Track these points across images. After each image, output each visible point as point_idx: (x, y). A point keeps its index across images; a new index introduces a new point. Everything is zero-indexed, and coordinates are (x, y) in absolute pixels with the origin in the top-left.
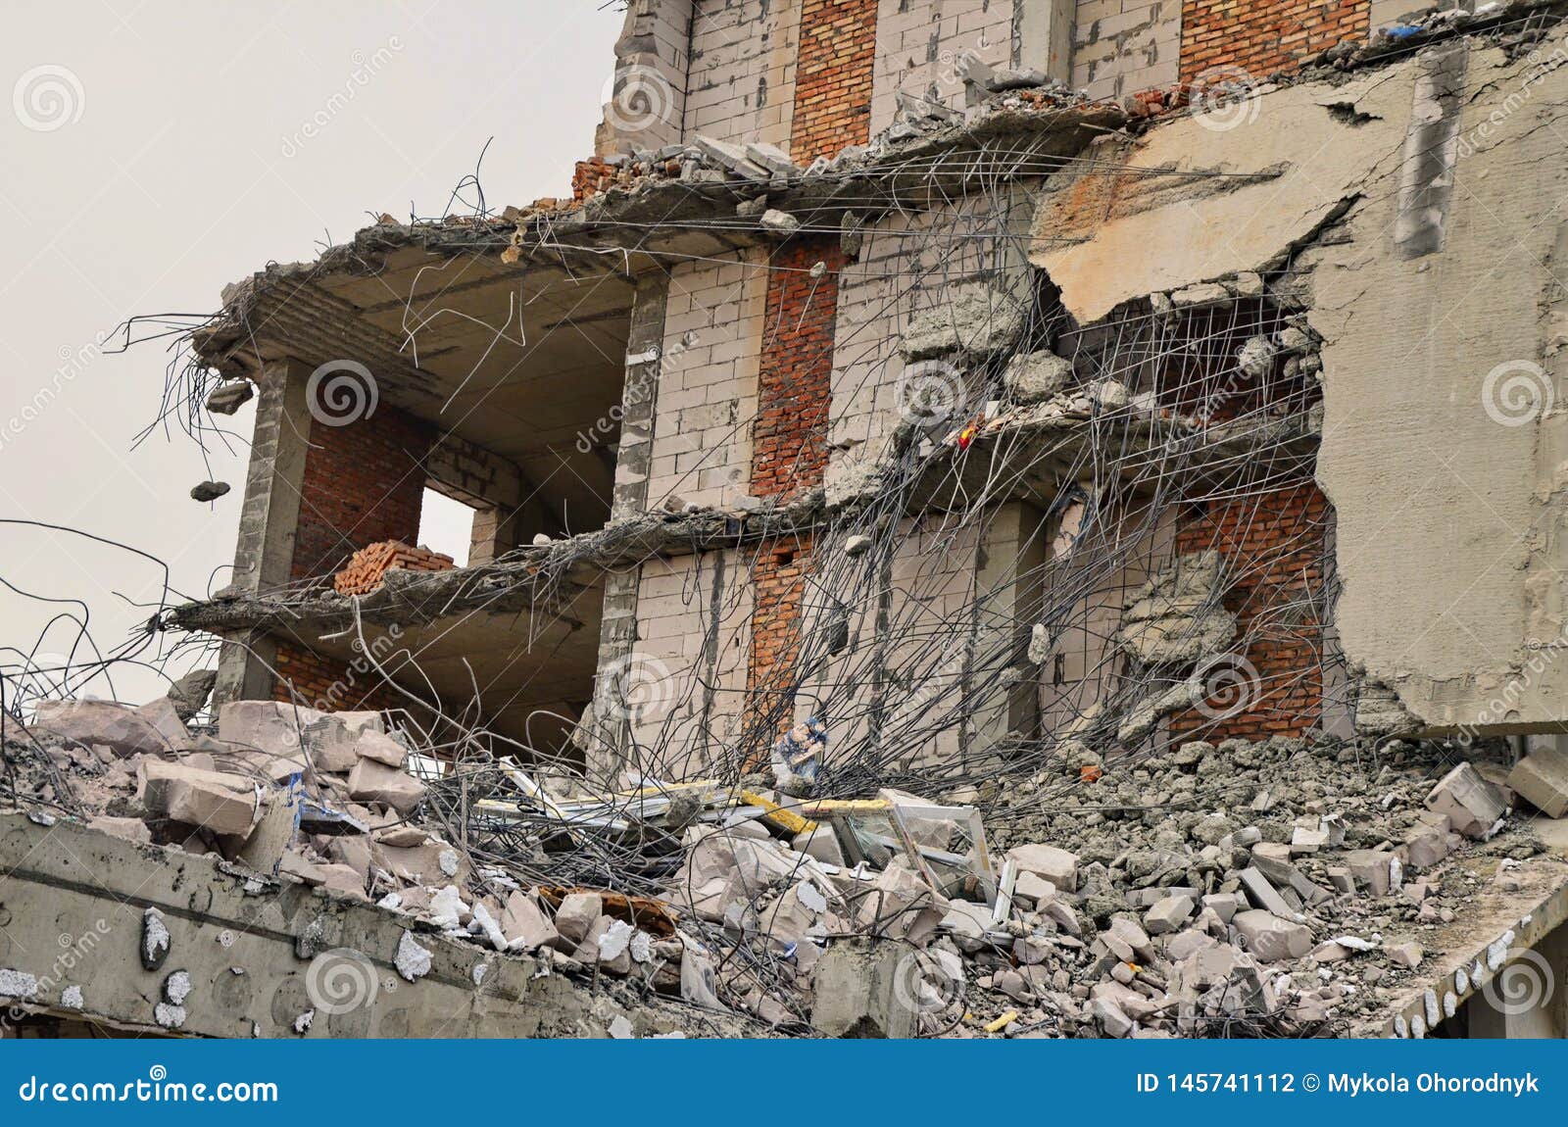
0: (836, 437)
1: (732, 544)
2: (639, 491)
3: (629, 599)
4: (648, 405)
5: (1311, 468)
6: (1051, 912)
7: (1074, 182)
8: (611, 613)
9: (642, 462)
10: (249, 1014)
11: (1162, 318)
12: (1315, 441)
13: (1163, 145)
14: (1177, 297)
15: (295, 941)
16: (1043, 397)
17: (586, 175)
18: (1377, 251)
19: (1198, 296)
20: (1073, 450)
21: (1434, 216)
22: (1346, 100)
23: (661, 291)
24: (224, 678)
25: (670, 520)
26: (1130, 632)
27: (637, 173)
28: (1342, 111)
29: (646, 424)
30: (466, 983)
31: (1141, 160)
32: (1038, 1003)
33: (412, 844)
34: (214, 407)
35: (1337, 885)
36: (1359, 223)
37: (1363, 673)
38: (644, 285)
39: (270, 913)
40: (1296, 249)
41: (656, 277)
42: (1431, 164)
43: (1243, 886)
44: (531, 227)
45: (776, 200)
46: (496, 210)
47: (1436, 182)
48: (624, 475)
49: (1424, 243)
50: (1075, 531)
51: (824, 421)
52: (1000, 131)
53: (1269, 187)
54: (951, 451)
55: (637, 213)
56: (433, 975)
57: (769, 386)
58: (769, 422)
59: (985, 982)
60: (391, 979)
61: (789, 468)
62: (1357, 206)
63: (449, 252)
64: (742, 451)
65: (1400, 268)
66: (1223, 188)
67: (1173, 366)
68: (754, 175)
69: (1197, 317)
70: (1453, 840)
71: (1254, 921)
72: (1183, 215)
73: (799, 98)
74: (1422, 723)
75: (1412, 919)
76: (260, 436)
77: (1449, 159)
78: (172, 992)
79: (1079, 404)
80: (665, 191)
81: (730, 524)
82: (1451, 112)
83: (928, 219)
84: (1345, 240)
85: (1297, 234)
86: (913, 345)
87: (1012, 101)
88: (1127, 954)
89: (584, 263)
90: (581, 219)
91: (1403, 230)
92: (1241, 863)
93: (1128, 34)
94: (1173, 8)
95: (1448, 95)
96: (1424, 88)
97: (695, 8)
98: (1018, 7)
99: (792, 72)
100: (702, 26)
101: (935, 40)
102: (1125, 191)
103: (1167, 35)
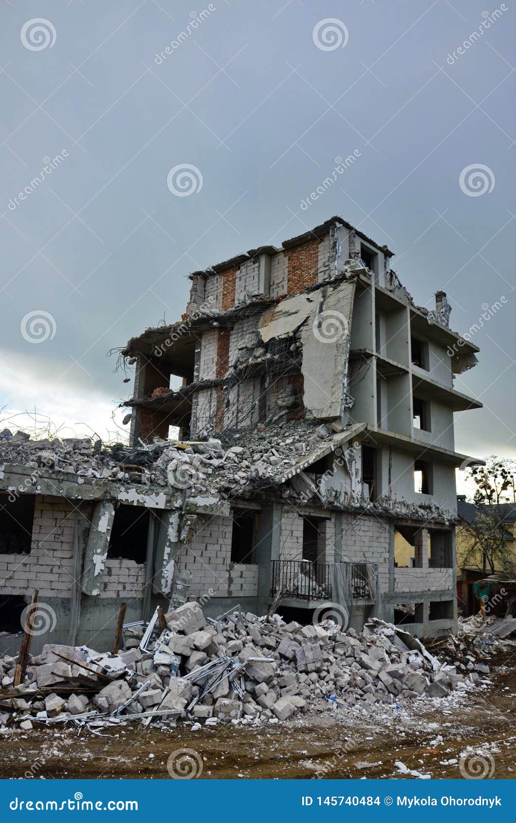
0: (230, 365)
1: (213, 386)
2: (198, 376)
3: (197, 398)
4: (199, 360)
5: (301, 370)
6: (233, 460)
7: (267, 314)
8: (194, 400)
9: (198, 371)
10: (52, 491)
11: (277, 341)
12: (301, 364)
13: (282, 306)
14: (280, 337)
15: (59, 480)
16: (259, 357)
17: (184, 317)
19: (283, 337)
22: (309, 297)
23: (200, 338)
24: (132, 416)
25: (203, 382)
26: (278, 400)
28: (308, 299)
29: (199, 363)
30: (91, 484)
31: (277, 309)
32: (226, 476)
33: (88, 461)
34: (129, 364)
35: (291, 450)
36: (309, 322)
39: (54, 476)
40: (299, 327)
41: (200, 335)
42: (321, 310)
43: (271, 452)
44: (174, 328)
45: (215, 320)
46: (168, 325)
48: (195, 374)
50: (268, 382)
51: (228, 362)
52: (253, 304)
53: (296, 315)
54: (243, 368)
55: (193, 324)
56: (85, 483)
57: (219, 355)
58: (219, 362)
59: (217, 473)
60: (76, 485)
61: (222, 371)
62: (309, 318)
63: (161, 333)
64: (215, 368)
66: (289, 315)
68: (211, 315)
69: (284, 340)
70: (318, 439)
71: (272, 458)
72: (282, 320)
73: (223, 298)
74: (315, 417)
76: (137, 369)
77: (324, 309)
78: (38, 488)
79: (264, 358)
81: (212, 382)
82: (324, 300)
83: (245, 321)
84: (307, 325)
85: (299, 324)
86: (239, 347)
87: (254, 299)
88: (244, 466)
92: (272, 448)
93: (279, 283)
94: (286, 278)
95: (324, 297)
96: (321, 295)
97: (206, 283)
98: (259, 279)
99: (222, 293)
100: (208, 285)
101: (245, 286)
102: (275, 315)
103: (285, 283)
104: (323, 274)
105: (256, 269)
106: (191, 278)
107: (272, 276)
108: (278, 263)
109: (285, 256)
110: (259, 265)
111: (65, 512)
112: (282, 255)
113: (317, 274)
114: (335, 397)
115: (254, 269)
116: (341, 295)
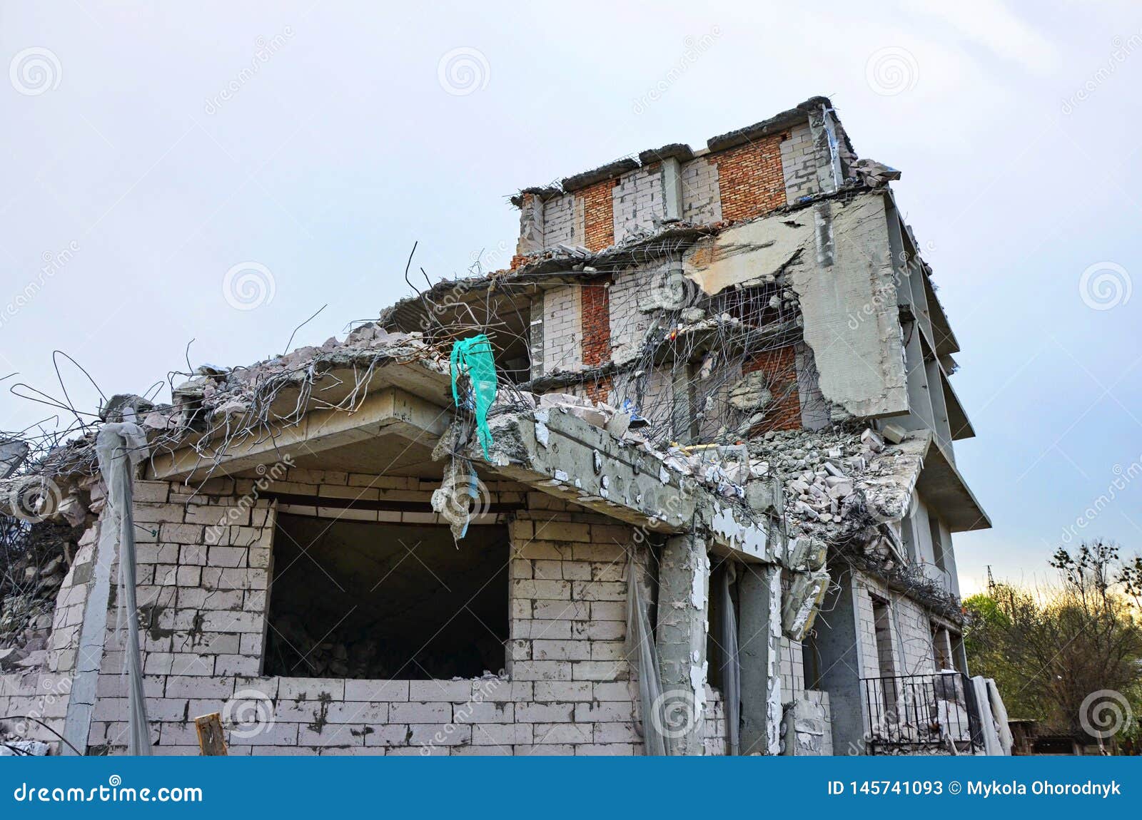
0: (614, 343)
1: (578, 382)
2: (540, 367)
4: (541, 338)
5: (802, 337)
7: (696, 252)
9: (540, 357)
10: (624, 494)
11: (739, 292)
12: (801, 329)
13: (726, 238)
14: (744, 284)
15: (633, 467)
16: (697, 321)
17: (516, 261)
18: (813, 265)
19: (753, 283)
20: (711, 339)
21: (830, 254)
22: (791, 220)
23: (542, 300)
25: (555, 376)
26: (734, 400)
27: (535, 258)
28: (790, 224)
29: (540, 344)
30: (677, 487)
31: (719, 243)
35: (850, 467)
36: (804, 257)
37: (831, 402)
38: (535, 298)
39: (626, 455)
40: (784, 267)
41: (541, 293)
42: (825, 238)
43: (825, 468)
44: (498, 279)
45: (587, 263)
46: (485, 274)
47: (828, 243)
48: (535, 363)
49: (828, 262)
50: (710, 367)
51: (609, 339)
52: (668, 236)
53: (769, 248)
54: (667, 342)
55: (537, 271)
56: (669, 483)
57: (586, 328)
58: (588, 340)
60: (659, 484)
61: (597, 355)
62: (804, 251)
64: (578, 351)
65: (822, 271)
66: (752, 250)
67: (747, 307)
68: (579, 256)
69: (754, 290)
70: (873, 452)
72: (739, 259)
73: (586, 233)
74: (855, 416)
75: (879, 475)
77: (831, 236)
78: (605, 483)
79: (712, 322)
80: (547, 263)
81: (578, 375)
82: (829, 222)
83: (640, 268)
84: (801, 263)
85: (783, 263)
86: (644, 308)
87: (672, 226)
88: (802, 492)
89: (516, 289)
90: (516, 274)
91: (820, 259)
92: (823, 461)
93: (702, 207)
94: (717, 198)
95: (826, 217)
96: (817, 215)
97: (545, 207)
98: (664, 198)
99: (583, 225)
100: (548, 212)
101: (635, 211)
102: (716, 253)
103: (717, 206)
104: (796, 188)
105: (657, 184)
106: (516, 201)
107: (686, 195)
108: (697, 174)
109: (710, 163)
110: (663, 177)
112: (704, 162)
113: (783, 190)
114: (891, 380)
115: (651, 182)
116: (861, 213)
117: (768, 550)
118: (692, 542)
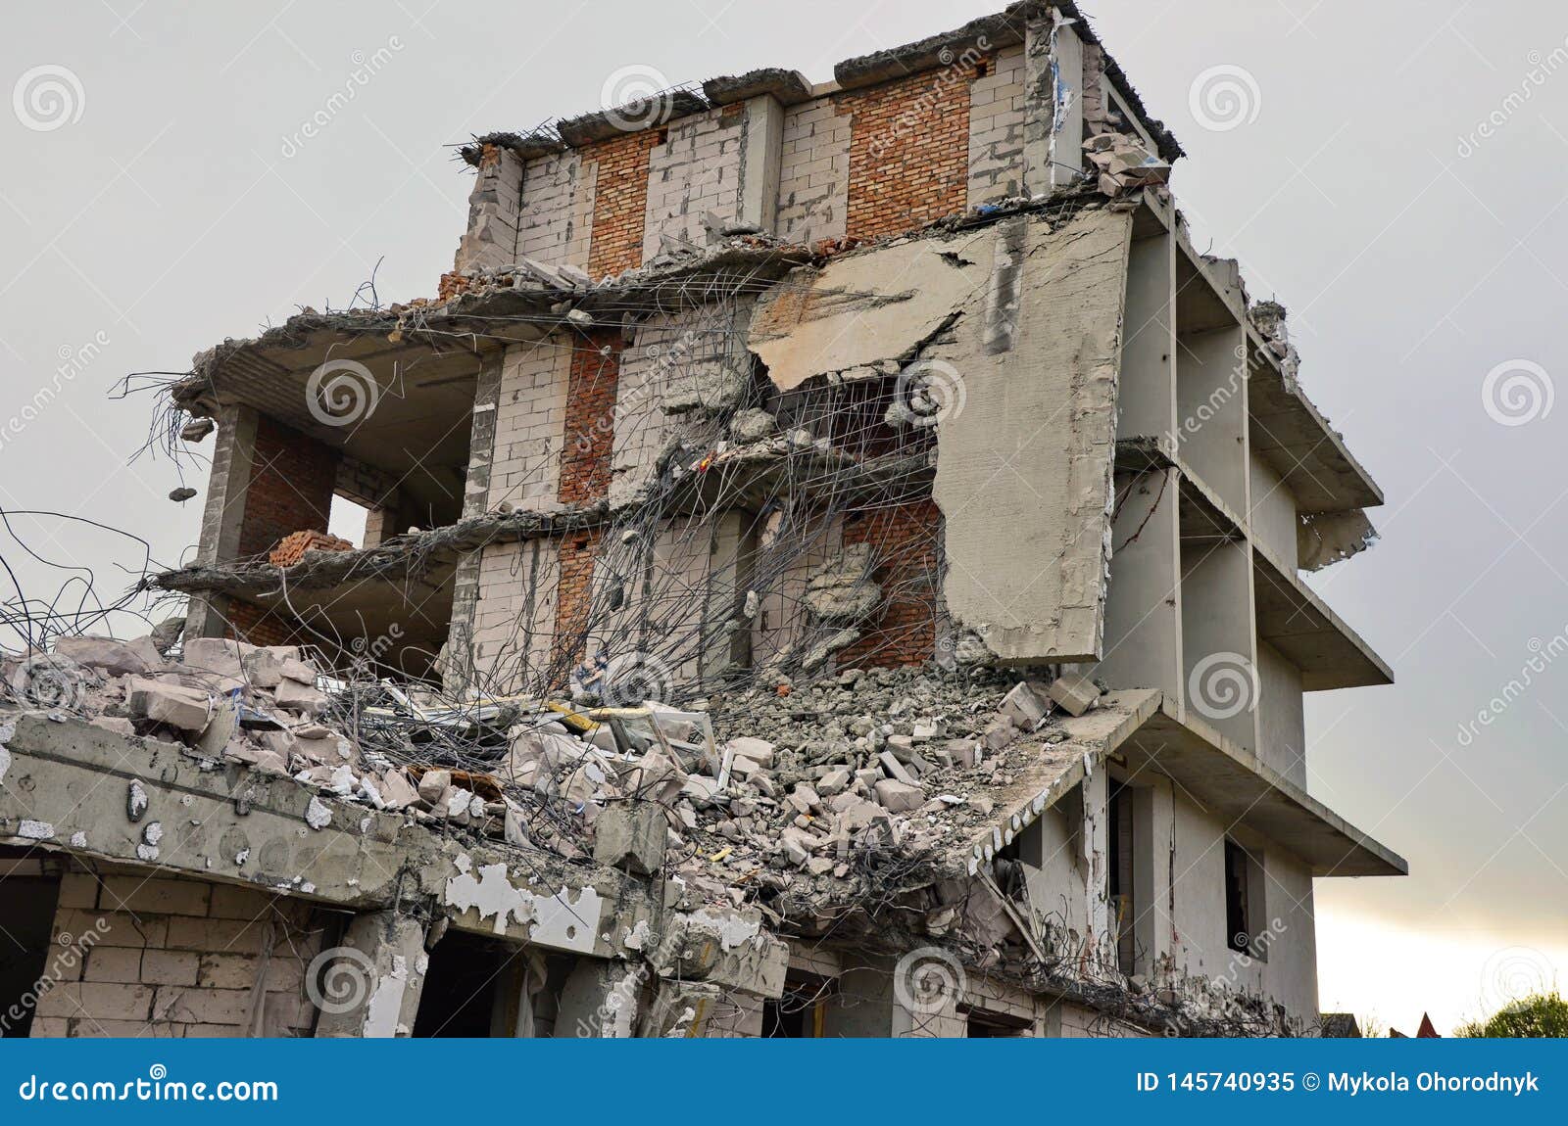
0: (617, 463)
1: (545, 535)
2: (482, 498)
3: (474, 572)
4: (489, 439)
5: (929, 491)
6: (756, 782)
7: (777, 299)
8: (461, 582)
9: (484, 479)
10: (204, 852)
11: (835, 388)
12: (932, 472)
13: (838, 275)
14: (844, 375)
15: (236, 802)
16: (756, 439)
17: (448, 283)
18: (972, 349)
19: (858, 374)
20: (775, 475)
21: (1008, 328)
22: (953, 251)
23: (499, 364)
24: (190, 624)
25: (503, 518)
26: (812, 596)
27: (483, 283)
28: (951, 257)
29: (487, 453)
30: (355, 831)
31: (822, 284)
32: (746, 842)
33: (319, 737)
34: (186, 437)
35: (941, 762)
36: (961, 331)
37: (961, 624)
38: (488, 358)
39: (219, 784)
40: (921, 346)
41: (496, 353)
42: (1005, 295)
43: (881, 763)
44: (410, 317)
45: (577, 302)
46: (386, 306)
47: (1009, 306)
48: (471, 487)
49: (1001, 345)
50: (777, 529)
51: (609, 454)
52: (729, 262)
53: (904, 305)
54: (695, 474)
55: (483, 310)
56: (333, 826)
57: (572, 429)
58: (571, 454)
59: (711, 829)
60: (303, 829)
61: (585, 484)
62: (961, 319)
63: (352, 334)
64: (553, 473)
65: (987, 361)
66: (874, 305)
67: (841, 420)
68: (563, 286)
69: (858, 388)
70: (1014, 731)
71: (888, 787)
72: (849, 322)
73: (595, 236)
74: (997, 657)
75: (987, 783)
76: (219, 457)
77: (1017, 291)
78: (149, 837)
79: (780, 445)
80: (503, 295)
81: (544, 521)
82: (1018, 262)
83: (681, 318)
84: (952, 341)
85: (922, 338)
86: (670, 403)
87: (737, 242)
88: (805, 809)
89: (445, 343)
90: (444, 312)
91: (988, 335)
92: (881, 749)
93: (813, 202)
94: (842, 186)
95: (1015, 250)
96: (1001, 245)
97: (525, 175)
98: (741, 181)
99: (590, 218)
100: (530, 185)
101: (686, 201)
102: (812, 303)
103: (839, 203)
104: (986, 180)
105: (732, 147)
106: (471, 157)
107: (787, 174)
108: (813, 133)
109: (840, 113)
110: (745, 134)
111: (200, 955)
112: (827, 109)
113: (963, 182)
114: (1073, 591)
115: (723, 144)
116: (1081, 249)
117: (606, 936)
118: (390, 927)
